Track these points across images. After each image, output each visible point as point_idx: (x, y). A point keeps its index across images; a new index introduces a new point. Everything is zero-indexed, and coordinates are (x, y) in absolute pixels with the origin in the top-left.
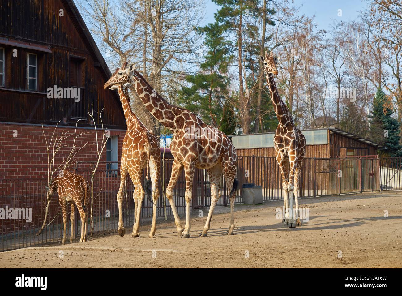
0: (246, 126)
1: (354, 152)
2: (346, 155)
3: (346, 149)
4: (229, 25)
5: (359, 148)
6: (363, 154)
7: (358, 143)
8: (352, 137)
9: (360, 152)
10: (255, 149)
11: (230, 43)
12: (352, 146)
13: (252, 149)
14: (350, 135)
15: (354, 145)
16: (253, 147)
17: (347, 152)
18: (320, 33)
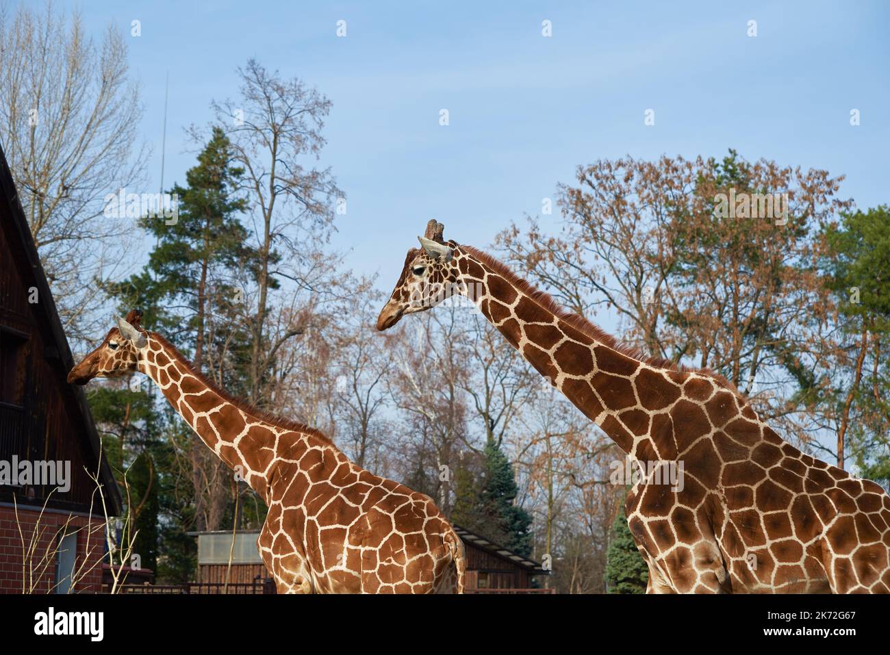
0: (215, 511)
1: (486, 578)
2: (476, 586)
3: (476, 573)
4: (178, 283)
5: (497, 571)
6: (505, 586)
7: (496, 559)
8: (485, 545)
9: (499, 579)
10: (253, 565)
11: (175, 322)
12: (483, 566)
13: (247, 565)
14: (482, 542)
15: (488, 565)
16: (251, 562)
17: (479, 578)
18: (334, 312)
